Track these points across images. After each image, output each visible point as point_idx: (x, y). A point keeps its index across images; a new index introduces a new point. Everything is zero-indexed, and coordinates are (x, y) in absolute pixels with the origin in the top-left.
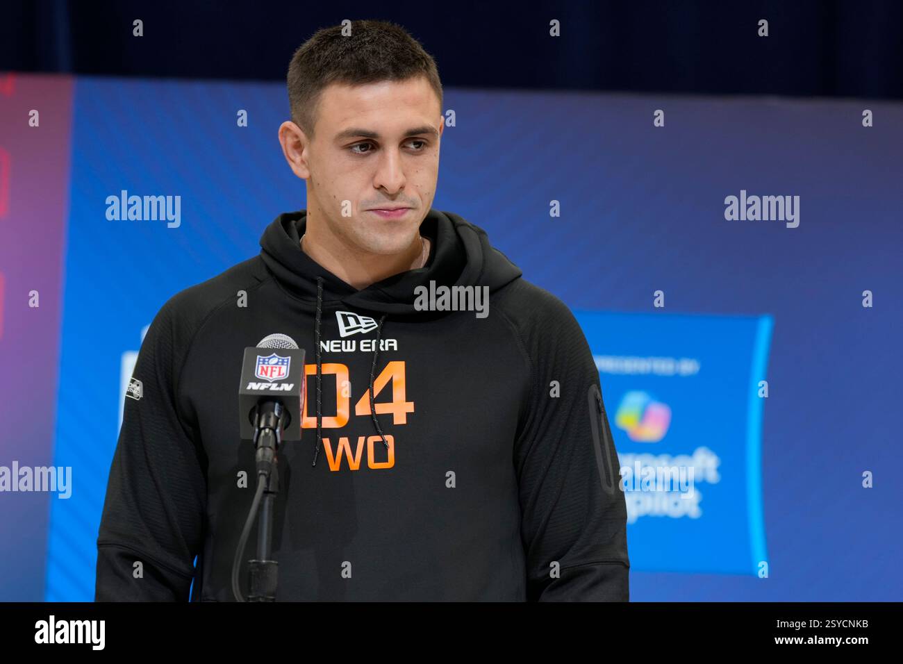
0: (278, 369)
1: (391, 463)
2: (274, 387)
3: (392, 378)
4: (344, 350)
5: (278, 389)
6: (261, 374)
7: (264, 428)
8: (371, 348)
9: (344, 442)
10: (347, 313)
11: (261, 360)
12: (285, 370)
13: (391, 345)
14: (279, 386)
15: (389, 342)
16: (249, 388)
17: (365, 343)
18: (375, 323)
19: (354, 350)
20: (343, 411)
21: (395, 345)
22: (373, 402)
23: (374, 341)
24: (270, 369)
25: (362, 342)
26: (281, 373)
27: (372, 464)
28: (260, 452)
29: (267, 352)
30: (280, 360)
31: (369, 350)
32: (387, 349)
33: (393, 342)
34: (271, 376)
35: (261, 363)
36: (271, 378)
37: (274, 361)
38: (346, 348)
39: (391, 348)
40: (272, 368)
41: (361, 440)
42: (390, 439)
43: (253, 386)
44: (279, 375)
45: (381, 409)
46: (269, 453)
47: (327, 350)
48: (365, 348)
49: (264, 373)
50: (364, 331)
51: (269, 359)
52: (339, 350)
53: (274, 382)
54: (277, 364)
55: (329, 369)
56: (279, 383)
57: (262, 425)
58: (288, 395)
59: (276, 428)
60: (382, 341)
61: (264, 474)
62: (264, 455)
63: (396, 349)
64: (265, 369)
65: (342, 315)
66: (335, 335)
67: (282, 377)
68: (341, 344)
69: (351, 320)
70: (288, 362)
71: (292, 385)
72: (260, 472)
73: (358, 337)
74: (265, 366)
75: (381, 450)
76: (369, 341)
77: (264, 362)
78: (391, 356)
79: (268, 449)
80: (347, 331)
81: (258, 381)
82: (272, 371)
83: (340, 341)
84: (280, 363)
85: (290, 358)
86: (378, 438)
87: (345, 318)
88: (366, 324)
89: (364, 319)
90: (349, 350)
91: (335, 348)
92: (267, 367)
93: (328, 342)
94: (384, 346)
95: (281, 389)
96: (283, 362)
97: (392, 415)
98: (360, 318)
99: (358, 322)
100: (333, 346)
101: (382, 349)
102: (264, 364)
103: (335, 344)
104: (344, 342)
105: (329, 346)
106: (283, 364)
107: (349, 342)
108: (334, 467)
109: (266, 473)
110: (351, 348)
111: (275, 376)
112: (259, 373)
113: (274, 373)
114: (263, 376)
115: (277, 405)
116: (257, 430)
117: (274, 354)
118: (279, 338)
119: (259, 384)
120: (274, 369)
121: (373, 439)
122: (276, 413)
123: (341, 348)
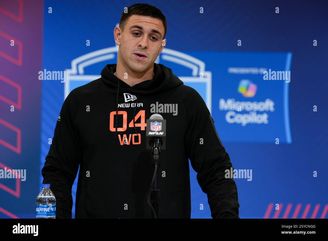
0: (158, 127)
1: (139, 143)
2: (157, 134)
3: (141, 116)
4: (126, 107)
5: (158, 134)
6: (153, 129)
7: (155, 148)
8: (134, 106)
9: (125, 136)
10: (127, 94)
11: (152, 124)
12: (160, 127)
13: (141, 105)
14: (159, 133)
15: (140, 104)
16: (149, 134)
17: (133, 104)
18: (136, 98)
19: (129, 106)
20: (125, 126)
21: (142, 105)
22: (134, 123)
23: (135, 104)
24: (155, 127)
25: (132, 104)
26: (159, 128)
27: (134, 143)
28: (155, 156)
29: (154, 121)
30: (158, 124)
31: (134, 107)
32: (140, 106)
33: (141, 104)
34: (156, 129)
35: (152, 125)
36: (156, 130)
37: (156, 124)
38: (127, 106)
39: (141, 106)
40: (156, 126)
41: (130, 135)
42: (139, 135)
43: (150, 133)
44: (158, 129)
45: (137, 125)
46: (157, 156)
47: (121, 107)
48: (132, 106)
49: (153, 128)
50: (133, 100)
51: (155, 123)
52: (125, 107)
53: (157, 132)
54: (157, 125)
55: (120, 113)
56: (159, 132)
57: (154, 147)
58: (162, 136)
59: (159, 147)
60: (138, 104)
61: (157, 164)
62: (156, 157)
63: (142, 106)
64: (154, 127)
65: (126, 94)
66: (123, 102)
67: (159, 130)
68: (125, 105)
69: (128, 96)
70: (161, 124)
71: (163, 133)
72: (155, 163)
73: (131, 102)
74: (153, 126)
75: (136, 138)
76: (134, 104)
77: (153, 124)
78: (141, 108)
79: (157, 155)
80: (127, 100)
81: (152, 131)
82: (156, 128)
83: (125, 104)
84: (158, 125)
85: (161, 123)
86: (136, 135)
87: (126, 95)
88: (133, 98)
89: (132, 96)
90: (127, 107)
91: (123, 106)
92: (154, 126)
93: (121, 104)
94: (139, 105)
95: (160, 134)
96: (159, 124)
97: (140, 127)
98: (131, 96)
99: (131, 97)
100: (122, 105)
101: (138, 106)
102: (153, 125)
103: (123, 105)
104: (126, 104)
105: (121, 106)
106: (159, 125)
107: (128, 104)
108: (122, 144)
109: (157, 163)
110: (128, 106)
111: (157, 130)
112: (152, 129)
113: (157, 128)
114: (153, 130)
115: (158, 139)
116: (153, 148)
117: (156, 122)
118: (157, 116)
119: (152, 132)
120: (157, 127)
121: (134, 135)
122: (158, 142)
123: (125, 106)
